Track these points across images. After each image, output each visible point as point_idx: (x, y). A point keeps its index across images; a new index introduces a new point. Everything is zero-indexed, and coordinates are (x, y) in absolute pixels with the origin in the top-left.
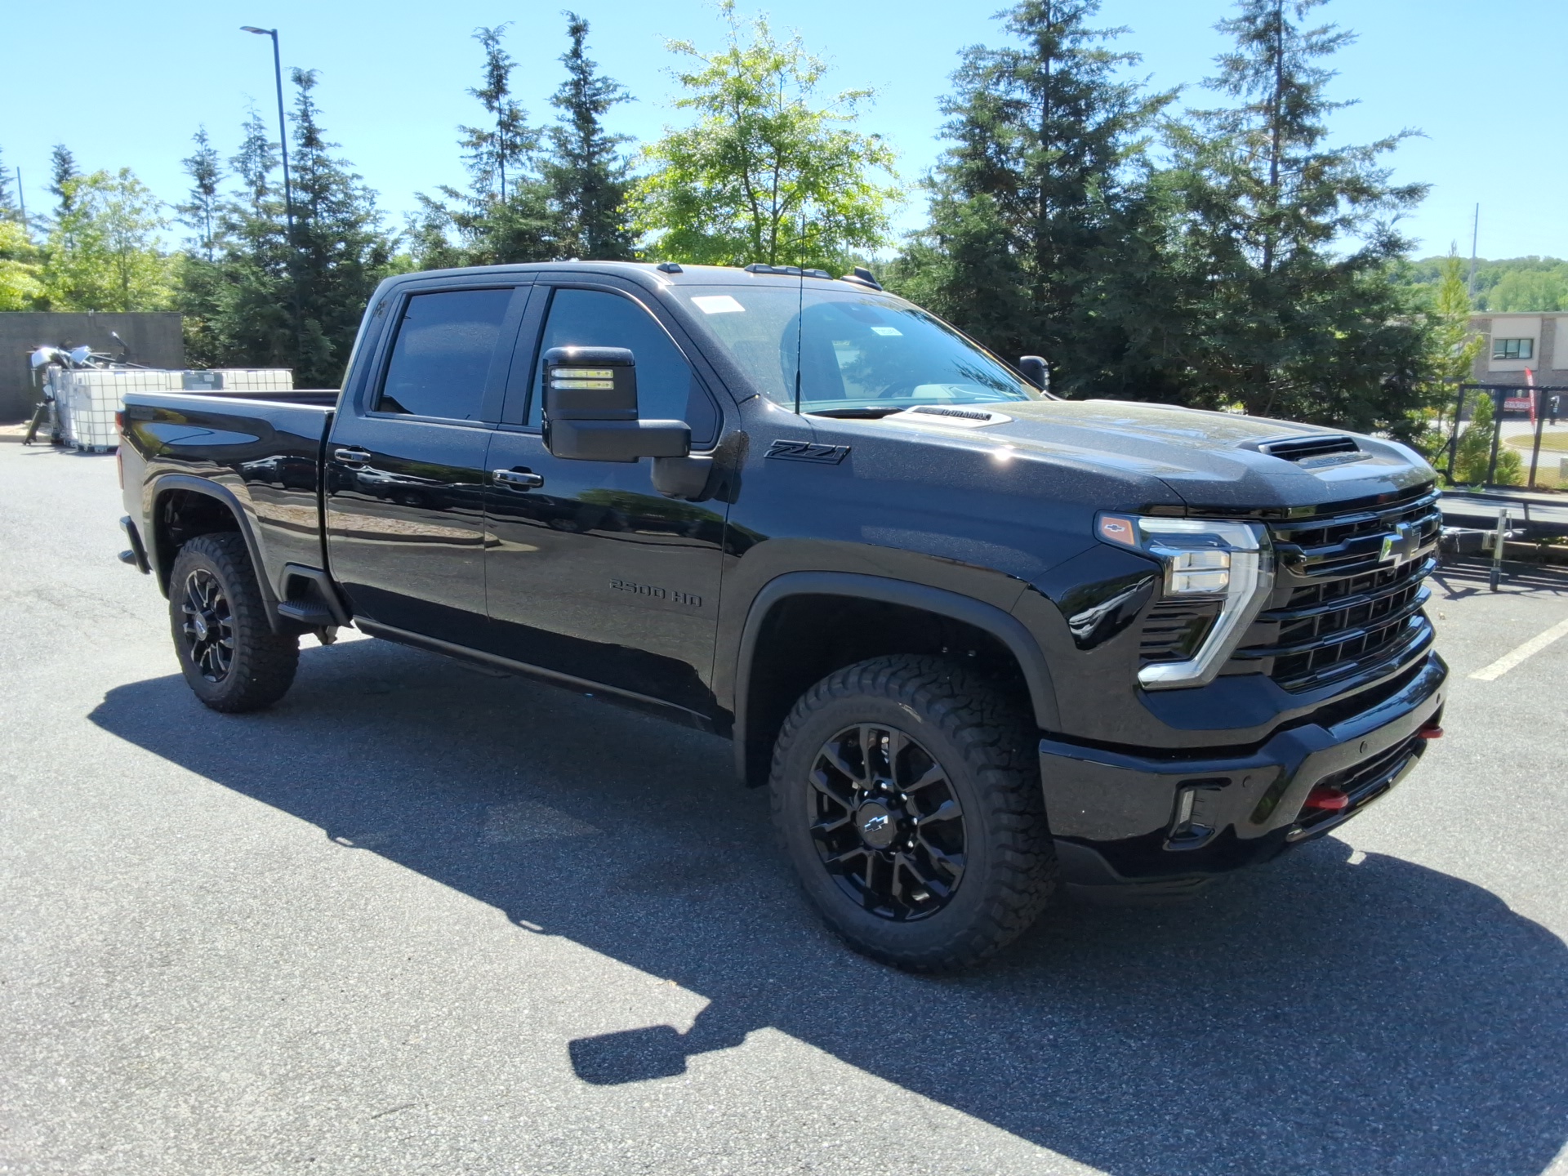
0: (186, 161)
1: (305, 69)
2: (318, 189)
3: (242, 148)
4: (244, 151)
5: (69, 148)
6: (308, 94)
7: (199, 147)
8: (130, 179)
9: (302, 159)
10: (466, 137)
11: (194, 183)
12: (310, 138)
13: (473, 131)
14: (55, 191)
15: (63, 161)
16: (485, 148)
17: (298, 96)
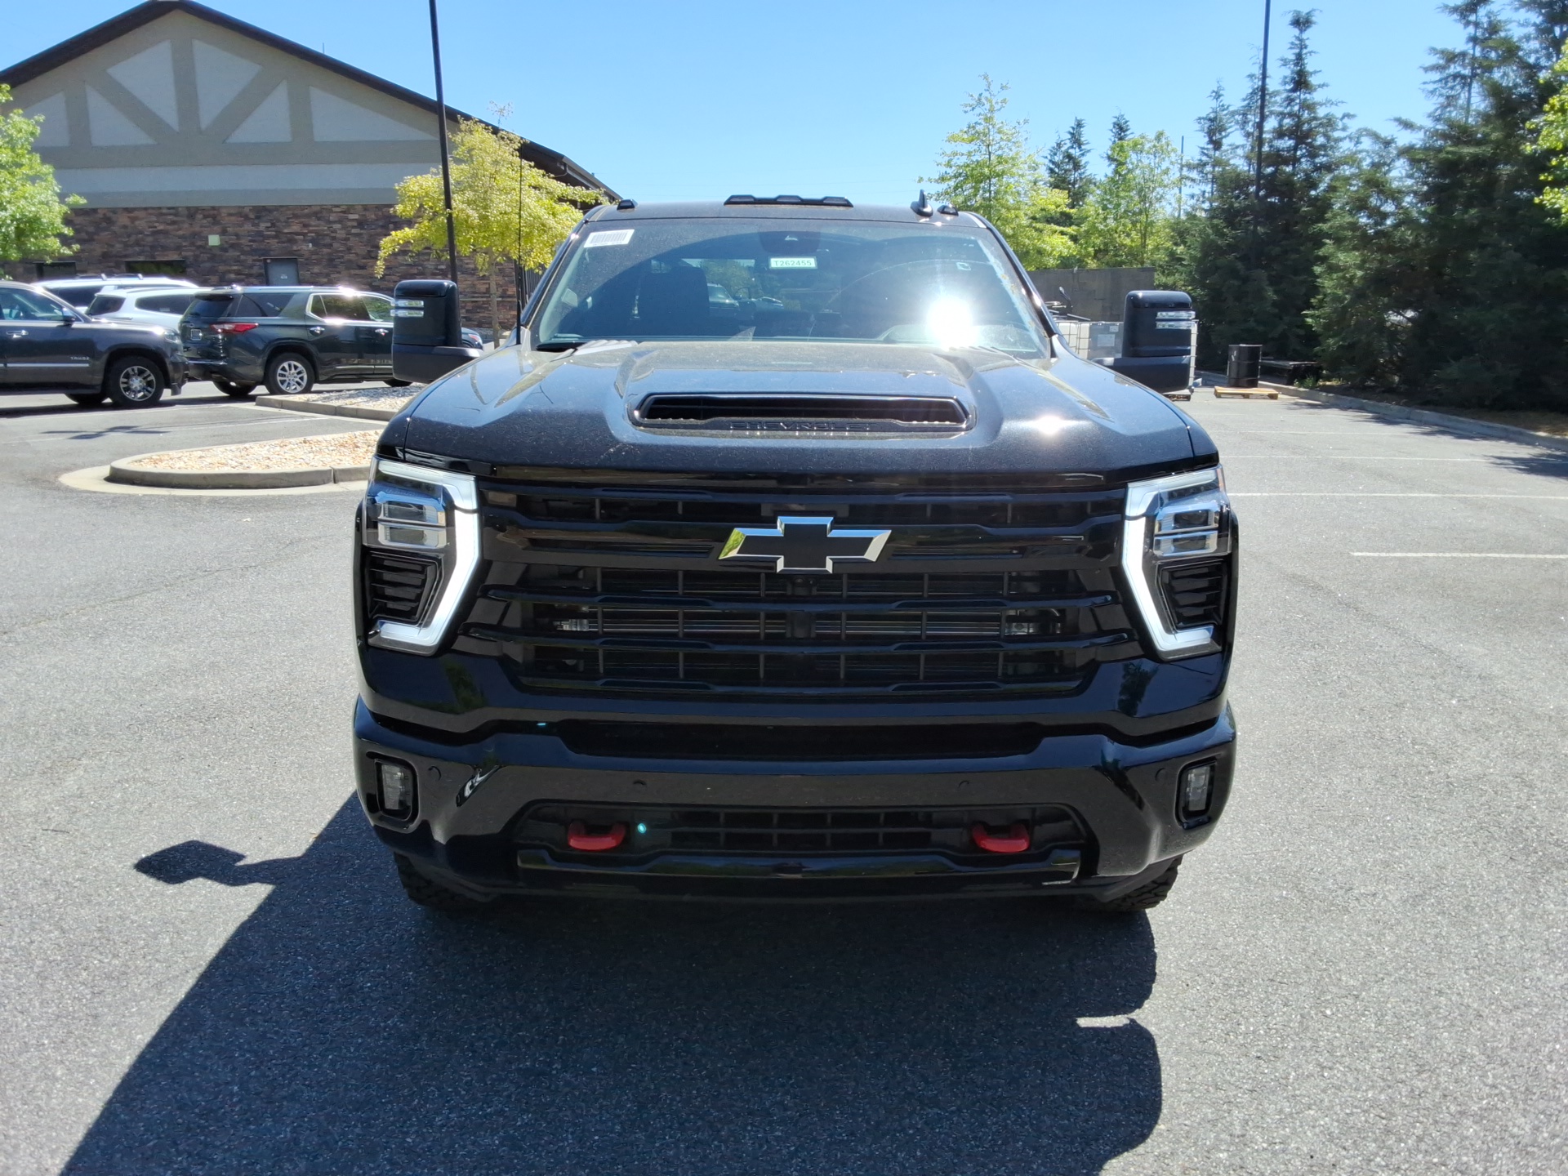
0: (1200, 119)
1: (1304, 11)
2: (1300, 134)
3: (1244, 100)
4: (1246, 102)
5: (1127, 117)
6: (1304, 36)
7: (1214, 104)
8: (1164, 141)
9: (1289, 104)
10: (1435, 60)
11: (1203, 140)
12: (1301, 81)
13: (1443, 52)
14: (1110, 159)
15: (1121, 129)
16: (1454, 68)
17: (1294, 40)
